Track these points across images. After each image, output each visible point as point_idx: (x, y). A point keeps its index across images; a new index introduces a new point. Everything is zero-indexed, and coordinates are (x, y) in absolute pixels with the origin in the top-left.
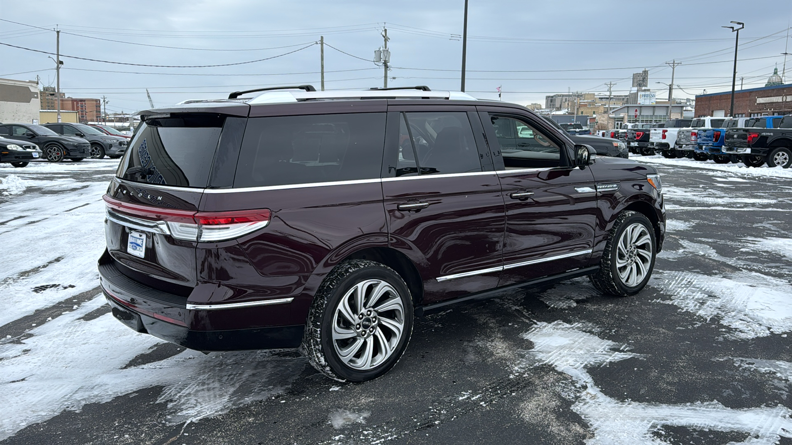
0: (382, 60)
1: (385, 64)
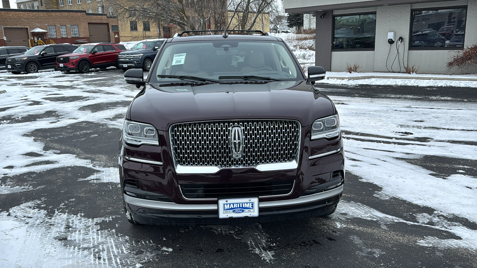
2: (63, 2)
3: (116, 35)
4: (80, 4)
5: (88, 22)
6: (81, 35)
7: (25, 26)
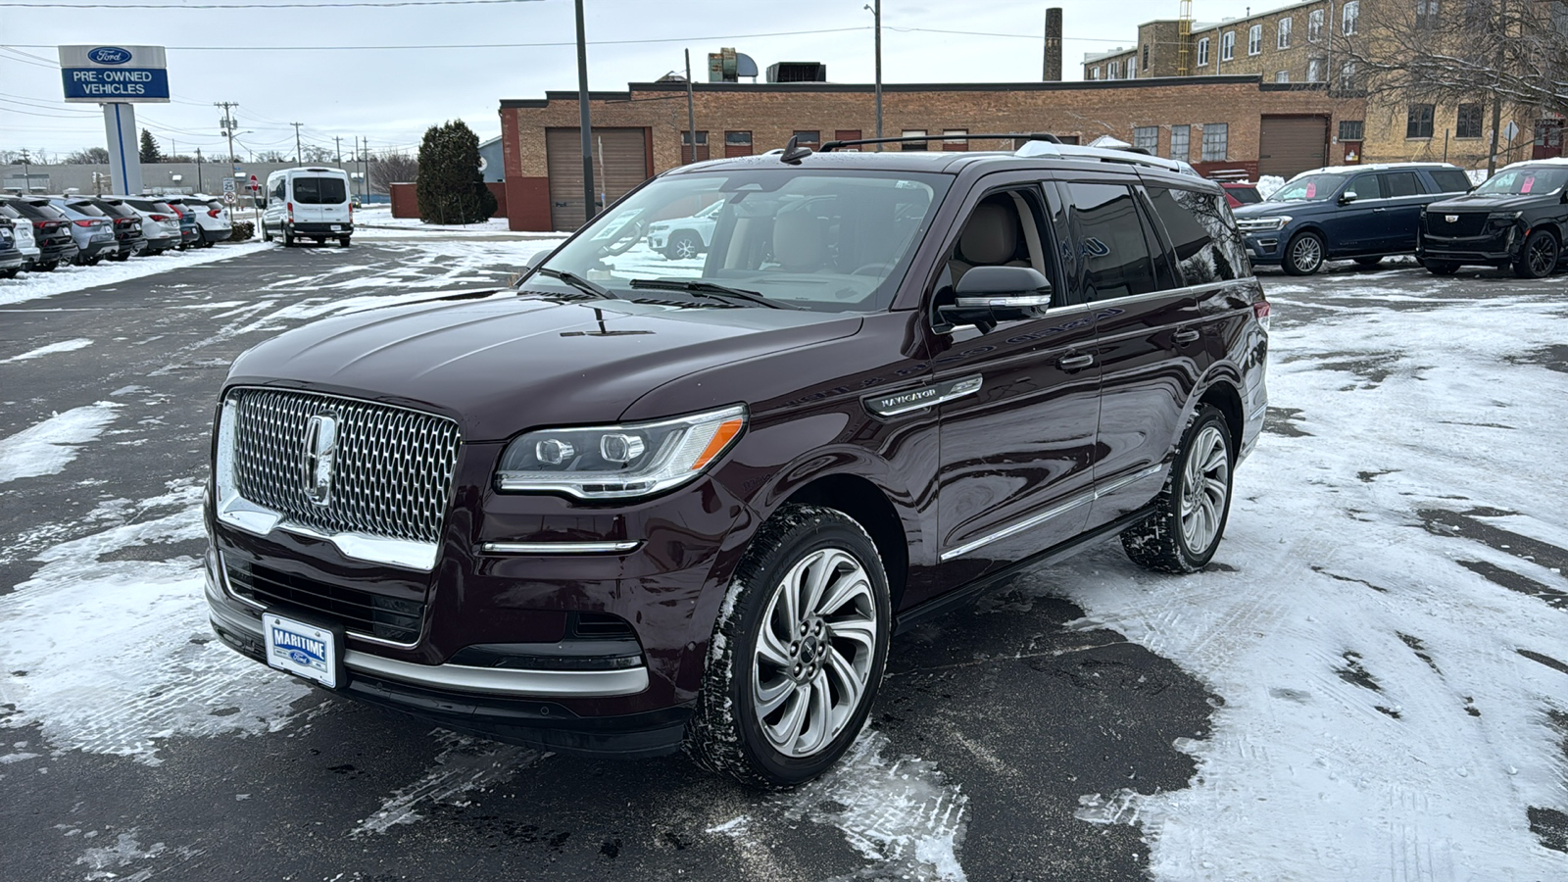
2: (1207, 54)
3: (1352, 154)
4: (1255, 56)
5: (1264, 112)
6: (1234, 156)
7: (1071, 131)
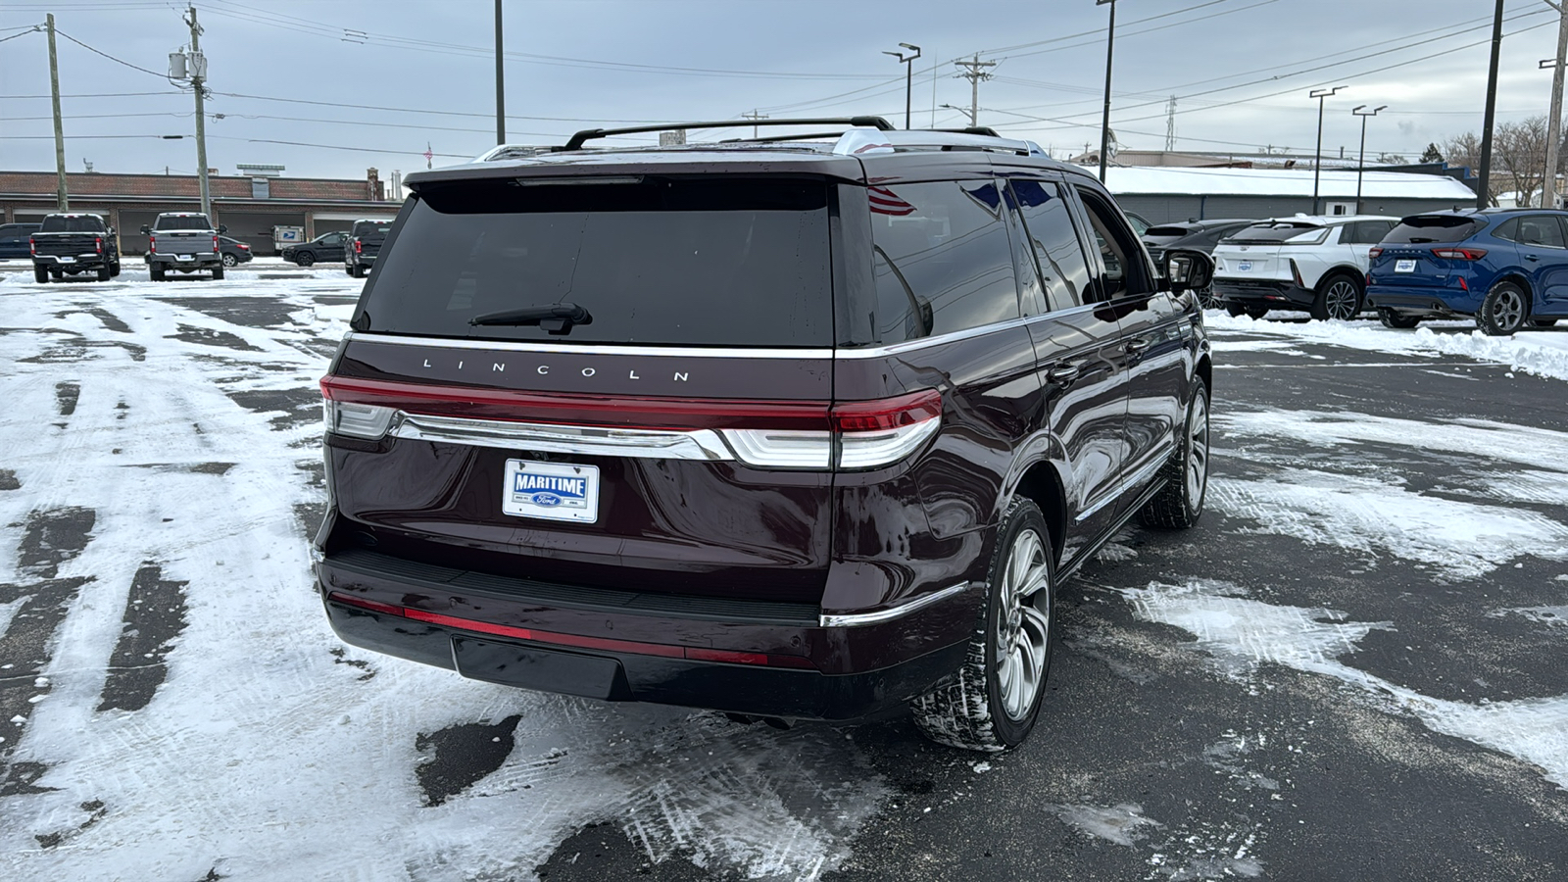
0: (188, 75)
1: (197, 83)
